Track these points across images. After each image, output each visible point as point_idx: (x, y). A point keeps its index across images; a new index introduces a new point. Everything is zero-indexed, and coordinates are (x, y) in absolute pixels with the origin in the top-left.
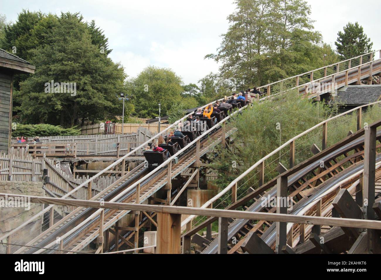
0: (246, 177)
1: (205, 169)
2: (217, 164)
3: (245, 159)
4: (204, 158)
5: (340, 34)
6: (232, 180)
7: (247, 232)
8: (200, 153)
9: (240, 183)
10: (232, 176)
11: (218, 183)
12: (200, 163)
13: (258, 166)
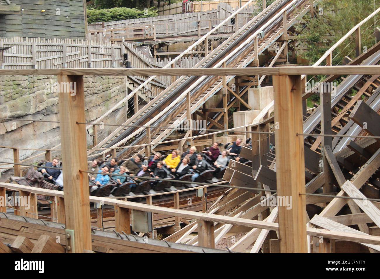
0: (339, 47)
1: (293, 41)
2: (307, 35)
3: (336, 27)
4: (292, 30)
6: (323, 52)
7: (345, 104)
8: (287, 25)
9: (334, 52)
10: (323, 47)
11: (308, 55)
12: (288, 37)
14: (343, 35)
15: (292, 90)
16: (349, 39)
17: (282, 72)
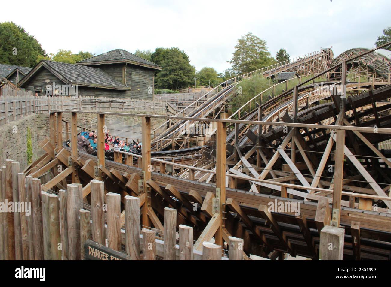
0: (243, 108)
1: (227, 105)
2: (232, 103)
3: (242, 101)
4: (227, 101)
5: (277, 53)
6: (238, 109)
7: (244, 128)
8: (225, 99)
9: (241, 110)
10: (237, 108)
11: (232, 110)
12: (225, 103)
13: (248, 104)
14: (245, 104)
15: (223, 127)
16: (246, 105)
17: (220, 121)
